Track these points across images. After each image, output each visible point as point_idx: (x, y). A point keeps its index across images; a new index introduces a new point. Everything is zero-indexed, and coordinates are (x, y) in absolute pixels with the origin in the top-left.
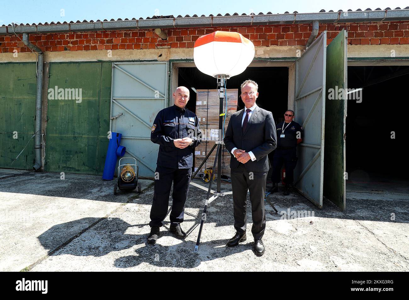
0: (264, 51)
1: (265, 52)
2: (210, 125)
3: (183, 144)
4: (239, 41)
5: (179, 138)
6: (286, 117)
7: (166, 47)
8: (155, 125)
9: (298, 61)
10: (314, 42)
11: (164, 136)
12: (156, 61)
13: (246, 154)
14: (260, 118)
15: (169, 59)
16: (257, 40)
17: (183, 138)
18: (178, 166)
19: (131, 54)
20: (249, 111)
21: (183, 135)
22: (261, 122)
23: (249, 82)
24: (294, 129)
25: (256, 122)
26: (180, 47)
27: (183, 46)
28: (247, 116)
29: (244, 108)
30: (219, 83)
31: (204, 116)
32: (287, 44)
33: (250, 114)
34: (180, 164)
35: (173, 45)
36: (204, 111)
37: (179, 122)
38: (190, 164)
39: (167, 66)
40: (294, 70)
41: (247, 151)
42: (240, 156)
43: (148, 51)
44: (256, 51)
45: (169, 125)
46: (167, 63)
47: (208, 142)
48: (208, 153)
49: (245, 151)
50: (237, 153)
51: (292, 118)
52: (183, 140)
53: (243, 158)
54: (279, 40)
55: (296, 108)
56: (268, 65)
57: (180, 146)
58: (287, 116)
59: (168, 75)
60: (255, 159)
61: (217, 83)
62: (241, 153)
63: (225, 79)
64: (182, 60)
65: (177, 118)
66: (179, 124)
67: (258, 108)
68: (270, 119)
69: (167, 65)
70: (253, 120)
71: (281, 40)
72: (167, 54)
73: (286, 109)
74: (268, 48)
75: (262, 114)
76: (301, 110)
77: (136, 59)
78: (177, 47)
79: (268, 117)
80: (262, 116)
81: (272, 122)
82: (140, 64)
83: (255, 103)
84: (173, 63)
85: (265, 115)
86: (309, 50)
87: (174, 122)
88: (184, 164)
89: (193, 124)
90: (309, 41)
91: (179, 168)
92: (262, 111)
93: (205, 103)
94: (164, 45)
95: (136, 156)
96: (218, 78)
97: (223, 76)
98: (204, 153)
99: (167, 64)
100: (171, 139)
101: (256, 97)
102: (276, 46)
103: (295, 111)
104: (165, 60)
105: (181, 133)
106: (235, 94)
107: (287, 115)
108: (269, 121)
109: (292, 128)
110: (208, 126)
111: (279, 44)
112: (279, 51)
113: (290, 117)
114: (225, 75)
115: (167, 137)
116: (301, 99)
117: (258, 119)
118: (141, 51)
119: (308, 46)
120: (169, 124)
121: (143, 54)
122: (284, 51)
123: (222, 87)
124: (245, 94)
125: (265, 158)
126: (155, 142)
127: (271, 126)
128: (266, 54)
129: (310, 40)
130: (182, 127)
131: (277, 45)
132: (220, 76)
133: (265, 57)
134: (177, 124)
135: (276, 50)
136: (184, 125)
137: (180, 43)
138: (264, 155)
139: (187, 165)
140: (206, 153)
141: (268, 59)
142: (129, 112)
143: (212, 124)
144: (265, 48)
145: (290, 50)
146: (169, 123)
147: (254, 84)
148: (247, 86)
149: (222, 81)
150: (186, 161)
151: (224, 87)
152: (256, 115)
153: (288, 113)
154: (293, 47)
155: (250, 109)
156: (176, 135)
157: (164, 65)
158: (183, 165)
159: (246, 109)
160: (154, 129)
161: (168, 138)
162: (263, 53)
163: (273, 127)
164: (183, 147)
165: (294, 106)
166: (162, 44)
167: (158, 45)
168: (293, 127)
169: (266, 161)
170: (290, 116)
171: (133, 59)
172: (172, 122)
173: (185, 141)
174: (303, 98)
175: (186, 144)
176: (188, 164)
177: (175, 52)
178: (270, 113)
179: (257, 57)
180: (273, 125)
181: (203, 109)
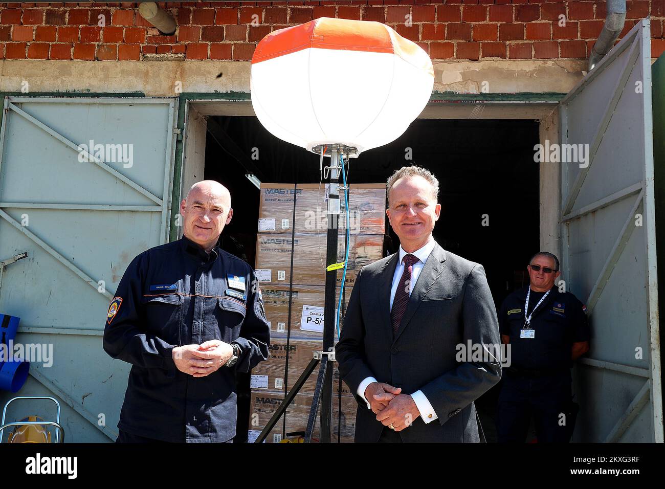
0: (463, 74)
1: (467, 77)
2: (299, 294)
3: (200, 364)
4: (385, 47)
5: (190, 342)
6: (534, 276)
7: (171, 55)
8: (120, 299)
9: (566, 103)
10: (612, 51)
11: (143, 337)
12: (141, 95)
13: (403, 399)
14: (447, 284)
15: (179, 90)
16: (442, 41)
17: (203, 341)
18: (184, 434)
19: (65, 72)
20: (411, 260)
21: (203, 333)
22: (449, 296)
23: (412, 173)
24: (563, 311)
25: (434, 295)
26: (212, 58)
27: (221, 53)
28: (407, 276)
29: (397, 250)
30: (326, 170)
31: (282, 265)
32: (533, 53)
33: (416, 271)
34: (191, 429)
35: (192, 52)
36: (282, 250)
37: (193, 290)
38: (225, 428)
39: (172, 112)
40: (556, 130)
41: (408, 391)
42: (385, 407)
43: (116, 66)
44: (438, 74)
45: (160, 300)
46: (172, 102)
47: (294, 347)
48: (292, 382)
49: (400, 390)
50: (376, 397)
51: (554, 277)
52: (201, 349)
53: (396, 415)
54: (508, 43)
55: (566, 246)
56: (476, 113)
57: (192, 369)
58: (535, 272)
59: (173, 138)
60: (435, 417)
61: (321, 169)
62: (388, 397)
63: (344, 156)
64: (217, 95)
65: (188, 277)
66: (194, 298)
67: (441, 253)
68: (477, 287)
69: (172, 110)
70: (424, 291)
71: (513, 42)
72: (172, 76)
73: (534, 248)
74: (476, 66)
75: (453, 270)
76: (580, 253)
77: (80, 87)
78: (204, 57)
79: (472, 282)
80: (452, 277)
81: (484, 298)
82: (89, 104)
83: (431, 238)
84: (190, 104)
85: (462, 274)
86: (598, 72)
87: (181, 291)
88: (206, 427)
89: (241, 296)
90: (597, 46)
91: (188, 441)
92: (453, 261)
93: (286, 224)
94: (168, 49)
95: (61, 391)
96: (322, 155)
97: (338, 150)
98: (279, 383)
99: (172, 105)
100: (165, 345)
101: (435, 218)
102: (499, 58)
103: (561, 256)
104: (168, 95)
105: (199, 324)
106: (377, 198)
107: (537, 268)
108: (475, 294)
109: (555, 309)
110: (294, 296)
111: (508, 54)
112: (509, 75)
113: (546, 275)
114: (345, 146)
115: (152, 341)
116: (578, 218)
117: (440, 288)
118: (94, 67)
119: (596, 62)
120: (163, 297)
121: (101, 75)
122: (523, 74)
123: (334, 181)
124: (401, 208)
125: (466, 413)
126: (114, 355)
127: (482, 309)
128: (469, 81)
129: (600, 44)
130: (202, 306)
131: (503, 56)
132: (328, 148)
133: (467, 92)
134: (188, 296)
135: (499, 72)
136: (211, 300)
137: (212, 45)
138: (463, 405)
139: (215, 431)
140: (286, 382)
141: (475, 96)
142: (49, 248)
143: (308, 292)
144: (465, 65)
145: (541, 71)
146: (162, 293)
147: (427, 178)
148: (404, 185)
149: (335, 163)
150: (213, 417)
151: (340, 181)
152: (434, 275)
153: (541, 261)
154: (550, 63)
155: (415, 254)
156: (184, 331)
157: (163, 110)
158: (203, 431)
159: (402, 254)
160: (115, 313)
161: (156, 342)
162: (460, 78)
163: (489, 312)
164: (201, 371)
165: (560, 238)
166: (160, 46)
167: (147, 50)
168: (559, 306)
169: (469, 424)
170: (546, 270)
171: (70, 89)
172: (173, 291)
173: (208, 353)
174: (586, 214)
175: (210, 363)
176: (217, 428)
177: (198, 72)
178: (477, 268)
179: (442, 90)
180: (489, 307)
181: (279, 242)
